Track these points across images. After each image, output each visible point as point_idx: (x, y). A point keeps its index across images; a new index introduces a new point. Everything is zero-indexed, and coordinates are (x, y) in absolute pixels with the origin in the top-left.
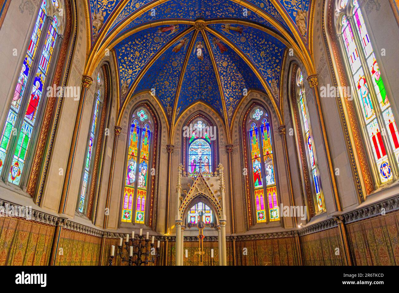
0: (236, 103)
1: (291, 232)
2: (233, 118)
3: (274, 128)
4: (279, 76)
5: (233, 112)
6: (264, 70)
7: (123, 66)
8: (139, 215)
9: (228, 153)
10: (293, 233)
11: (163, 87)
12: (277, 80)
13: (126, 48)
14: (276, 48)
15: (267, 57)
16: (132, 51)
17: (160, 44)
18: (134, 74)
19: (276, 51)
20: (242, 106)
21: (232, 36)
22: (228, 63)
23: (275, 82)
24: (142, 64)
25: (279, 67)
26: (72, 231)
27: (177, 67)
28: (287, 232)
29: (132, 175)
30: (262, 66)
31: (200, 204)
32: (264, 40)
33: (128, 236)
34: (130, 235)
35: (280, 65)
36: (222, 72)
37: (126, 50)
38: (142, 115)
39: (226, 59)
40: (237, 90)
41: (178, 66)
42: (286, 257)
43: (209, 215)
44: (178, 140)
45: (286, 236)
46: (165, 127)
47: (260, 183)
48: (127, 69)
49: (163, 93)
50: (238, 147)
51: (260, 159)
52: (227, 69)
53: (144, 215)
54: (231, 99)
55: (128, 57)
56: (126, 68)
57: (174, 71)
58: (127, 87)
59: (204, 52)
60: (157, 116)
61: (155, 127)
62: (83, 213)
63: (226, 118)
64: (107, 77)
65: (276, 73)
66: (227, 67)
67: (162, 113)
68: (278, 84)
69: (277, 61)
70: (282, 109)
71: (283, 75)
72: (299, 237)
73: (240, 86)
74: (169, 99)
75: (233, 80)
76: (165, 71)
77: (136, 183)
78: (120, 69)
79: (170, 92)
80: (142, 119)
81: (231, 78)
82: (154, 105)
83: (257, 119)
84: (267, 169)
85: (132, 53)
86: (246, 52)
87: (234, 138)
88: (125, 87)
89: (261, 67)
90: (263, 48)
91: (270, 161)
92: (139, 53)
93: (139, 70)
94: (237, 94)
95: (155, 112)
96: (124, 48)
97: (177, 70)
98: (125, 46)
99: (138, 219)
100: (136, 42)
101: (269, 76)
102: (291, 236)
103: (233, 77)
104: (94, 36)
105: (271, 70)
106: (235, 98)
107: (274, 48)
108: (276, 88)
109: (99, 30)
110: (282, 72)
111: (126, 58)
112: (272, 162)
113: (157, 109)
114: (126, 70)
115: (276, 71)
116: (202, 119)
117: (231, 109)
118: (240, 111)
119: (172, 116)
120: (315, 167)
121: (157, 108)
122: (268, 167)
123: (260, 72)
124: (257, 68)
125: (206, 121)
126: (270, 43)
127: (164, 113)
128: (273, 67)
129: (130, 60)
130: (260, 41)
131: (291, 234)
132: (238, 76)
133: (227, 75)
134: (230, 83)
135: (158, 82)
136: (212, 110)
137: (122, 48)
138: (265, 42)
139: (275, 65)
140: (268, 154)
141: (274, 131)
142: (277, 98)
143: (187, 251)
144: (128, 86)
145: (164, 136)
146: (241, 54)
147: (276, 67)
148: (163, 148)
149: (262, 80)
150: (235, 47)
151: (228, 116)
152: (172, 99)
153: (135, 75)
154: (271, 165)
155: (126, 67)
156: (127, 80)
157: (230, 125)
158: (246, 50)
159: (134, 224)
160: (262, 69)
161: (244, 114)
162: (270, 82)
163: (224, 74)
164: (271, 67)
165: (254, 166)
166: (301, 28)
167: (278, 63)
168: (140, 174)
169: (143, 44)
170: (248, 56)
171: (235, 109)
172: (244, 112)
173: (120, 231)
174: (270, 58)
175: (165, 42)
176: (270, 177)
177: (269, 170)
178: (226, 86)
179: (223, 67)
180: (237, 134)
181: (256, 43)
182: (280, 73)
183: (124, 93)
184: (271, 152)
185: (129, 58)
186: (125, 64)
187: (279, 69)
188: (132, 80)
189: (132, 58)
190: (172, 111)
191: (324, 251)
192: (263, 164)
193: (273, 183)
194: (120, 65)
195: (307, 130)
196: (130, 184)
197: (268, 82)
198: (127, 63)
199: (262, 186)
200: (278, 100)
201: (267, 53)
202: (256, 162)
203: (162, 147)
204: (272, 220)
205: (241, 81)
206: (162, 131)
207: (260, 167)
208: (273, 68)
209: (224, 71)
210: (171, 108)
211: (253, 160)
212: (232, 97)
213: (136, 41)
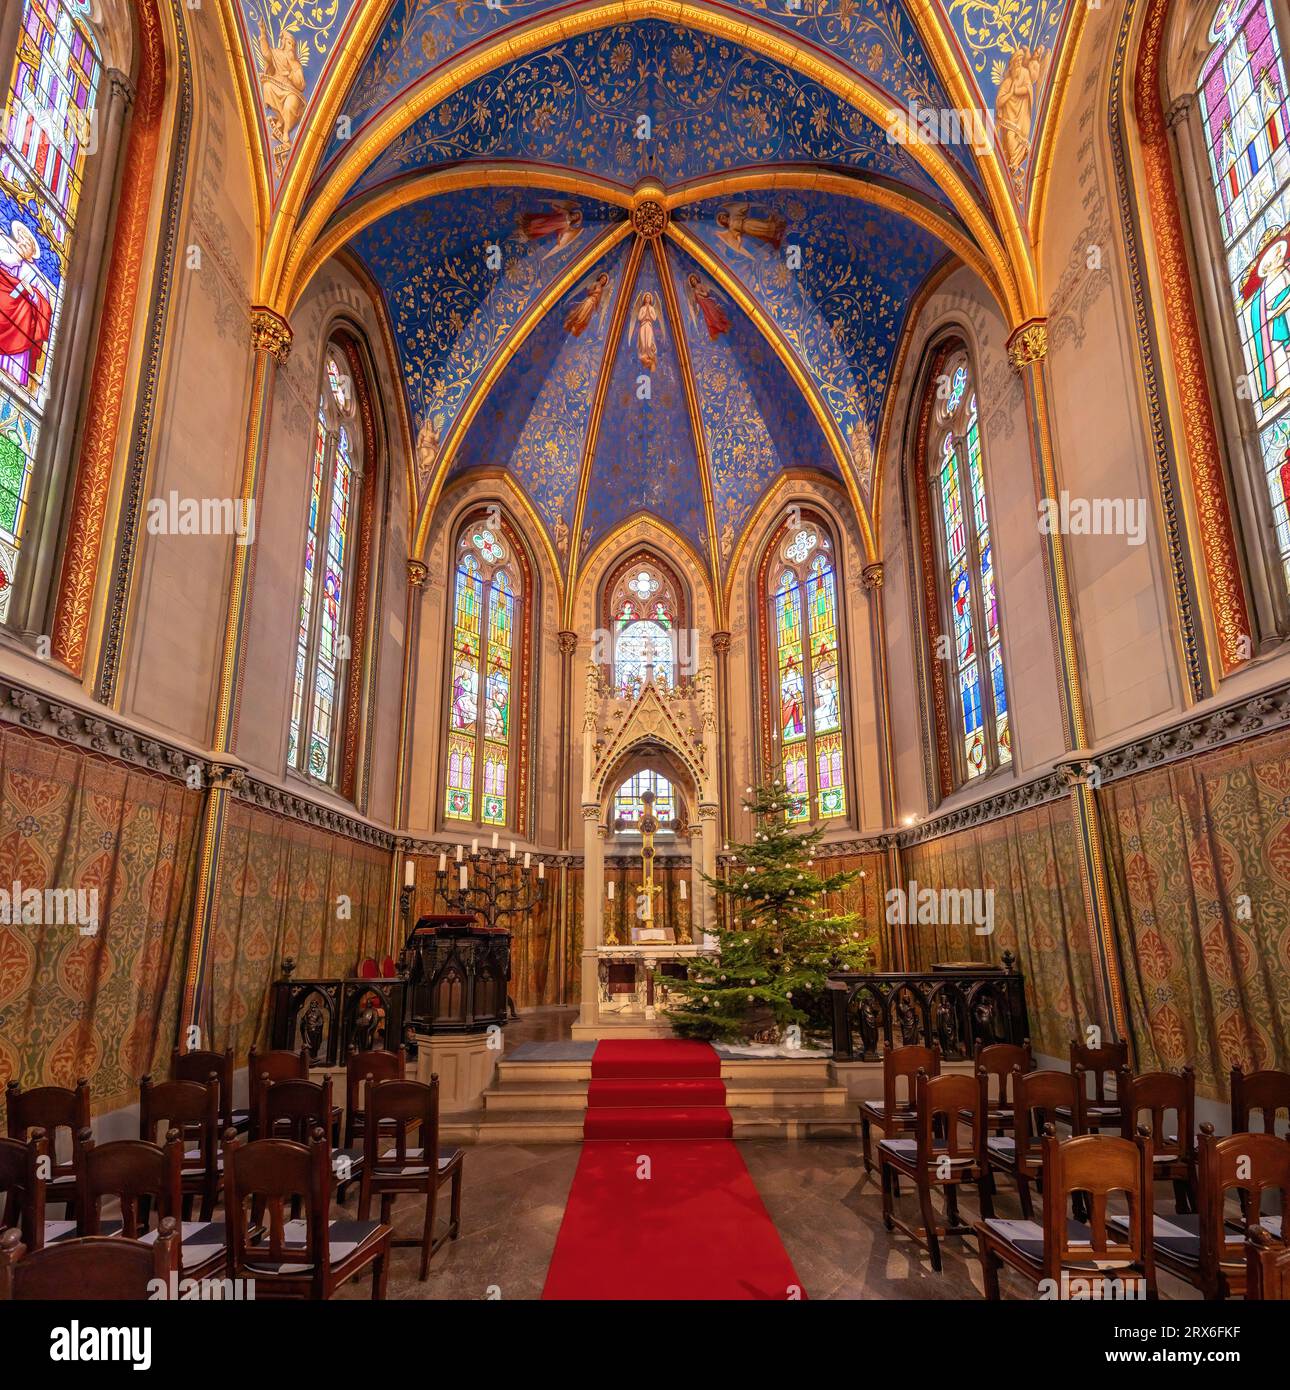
0: (743, 515)
1: (879, 839)
2: (734, 560)
3: (847, 575)
4: (878, 410)
5: (734, 543)
6: (836, 390)
7: (414, 363)
8: (491, 804)
9: (717, 653)
10: (884, 841)
11: (543, 461)
12: (872, 424)
13: (419, 291)
14: (885, 298)
15: (851, 339)
16: (438, 309)
17: (526, 292)
18: (451, 399)
19: (883, 312)
20: (758, 525)
21: (750, 261)
22: (729, 377)
23: (866, 429)
24: (472, 364)
25: (882, 375)
26: (279, 815)
27: (578, 391)
28: (867, 841)
29: (468, 704)
30: (832, 376)
31: (645, 774)
32: (849, 269)
33: (460, 849)
34: (467, 848)
35: (887, 368)
36: (710, 411)
37: (419, 301)
38: (488, 546)
39: (723, 365)
40: (749, 474)
41: (582, 387)
42: (860, 898)
43: (666, 808)
44: (587, 622)
45: (863, 850)
46: (550, 584)
47: (798, 726)
48: (429, 376)
49: (544, 482)
50: (745, 637)
51: (800, 666)
52: (723, 400)
53: (504, 807)
54: (732, 502)
55: (427, 333)
56: (426, 375)
57: (572, 407)
58: (434, 442)
59: (661, 336)
60: (529, 552)
61: (524, 583)
62: (328, 783)
63: (715, 559)
64: (366, 390)
65: (872, 397)
66: (726, 393)
67: (542, 543)
68: (873, 437)
69: (881, 352)
70: (877, 516)
71: (894, 402)
72: (901, 852)
73: (756, 462)
74: (559, 499)
75: (738, 441)
76: (547, 406)
77: (480, 725)
78: (408, 374)
79: (563, 477)
80: (487, 555)
81: (734, 434)
82: (520, 518)
83: (799, 561)
84: (819, 692)
85: (439, 317)
86: (787, 327)
87: (734, 614)
88: (427, 439)
89: (828, 380)
90: (841, 304)
91: (828, 668)
92: (462, 318)
93: (466, 385)
94: (747, 486)
95: (523, 538)
96: (408, 289)
97: (579, 404)
98: (414, 284)
99: (488, 813)
100: (446, 272)
101: (850, 409)
102: (877, 849)
103: (739, 431)
104: (278, 156)
105: (858, 389)
106: (742, 501)
107: (875, 300)
108: (867, 451)
109: (293, 127)
110: (891, 393)
111: (420, 334)
112: (834, 671)
113: (528, 531)
114: (427, 381)
115: (873, 389)
116: (649, 566)
117: (729, 532)
118: (754, 538)
119: (569, 551)
120: (973, 656)
121: (527, 525)
122: (823, 685)
123: (822, 397)
124: (815, 383)
125: (660, 574)
126: (868, 281)
127: (548, 544)
128: (864, 376)
129: (436, 344)
130: (836, 278)
131: (879, 844)
132: (753, 426)
133: (723, 423)
134: (731, 450)
135: (527, 442)
136: (678, 540)
137: (406, 289)
138: (850, 279)
139: (871, 370)
140: (824, 652)
141: (848, 581)
142: (866, 482)
143: (611, 885)
144: (437, 436)
145: (550, 608)
146: (772, 334)
147: (874, 376)
148: (548, 640)
149: (828, 425)
150: (758, 307)
151: (720, 552)
152: (567, 498)
153: (455, 400)
154: (830, 679)
155: (427, 370)
156: (432, 418)
157: (725, 580)
158: (788, 319)
159: (480, 825)
160: (831, 388)
161: (762, 547)
162: (850, 431)
163: (716, 417)
164: (860, 377)
165: (784, 686)
166: (1011, 135)
167: (880, 361)
168: (489, 703)
169: (470, 283)
170: (793, 341)
171: (738, 533)
172: (765, 541)
173: (441, 837)
174: (860, 344)
175: (539, 285)
176: (827, 712)
177: (827, 691)
178: (718, 461)
179: (713, 394)
180: (744, 603)
181: (821, 286)
182: (883, 396)
183: (428, 461)
184: (835, 645)
185: (432, 336)
186: (422, 356)
187: (884, 382)
188: (448, 419)
189: (441, 334)
190: (570, 536)
191: (987, 876)
192: (809, 680)
193: (835, 725)
194: (405, 360)
195: (953, 558)
196: (463, 725)
197: (844, 432)
198: (428, 353)
199: (802, 735)
200: (867, 489)
201: (854, 324)
202: (792, 675)
203: (545, 637)
204: (824, 815)
205: (762, 444)
206: (545, 595)
207: (801, 688)
208: (864, 382)
209: (716, 410)
210: (565, 527)
211: (782, 672)
212: (734, 496)
213: (447, 267)
